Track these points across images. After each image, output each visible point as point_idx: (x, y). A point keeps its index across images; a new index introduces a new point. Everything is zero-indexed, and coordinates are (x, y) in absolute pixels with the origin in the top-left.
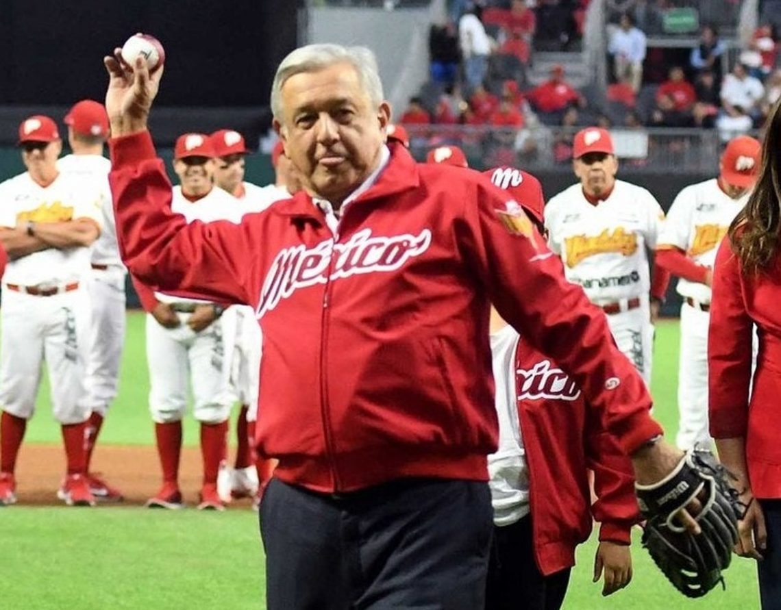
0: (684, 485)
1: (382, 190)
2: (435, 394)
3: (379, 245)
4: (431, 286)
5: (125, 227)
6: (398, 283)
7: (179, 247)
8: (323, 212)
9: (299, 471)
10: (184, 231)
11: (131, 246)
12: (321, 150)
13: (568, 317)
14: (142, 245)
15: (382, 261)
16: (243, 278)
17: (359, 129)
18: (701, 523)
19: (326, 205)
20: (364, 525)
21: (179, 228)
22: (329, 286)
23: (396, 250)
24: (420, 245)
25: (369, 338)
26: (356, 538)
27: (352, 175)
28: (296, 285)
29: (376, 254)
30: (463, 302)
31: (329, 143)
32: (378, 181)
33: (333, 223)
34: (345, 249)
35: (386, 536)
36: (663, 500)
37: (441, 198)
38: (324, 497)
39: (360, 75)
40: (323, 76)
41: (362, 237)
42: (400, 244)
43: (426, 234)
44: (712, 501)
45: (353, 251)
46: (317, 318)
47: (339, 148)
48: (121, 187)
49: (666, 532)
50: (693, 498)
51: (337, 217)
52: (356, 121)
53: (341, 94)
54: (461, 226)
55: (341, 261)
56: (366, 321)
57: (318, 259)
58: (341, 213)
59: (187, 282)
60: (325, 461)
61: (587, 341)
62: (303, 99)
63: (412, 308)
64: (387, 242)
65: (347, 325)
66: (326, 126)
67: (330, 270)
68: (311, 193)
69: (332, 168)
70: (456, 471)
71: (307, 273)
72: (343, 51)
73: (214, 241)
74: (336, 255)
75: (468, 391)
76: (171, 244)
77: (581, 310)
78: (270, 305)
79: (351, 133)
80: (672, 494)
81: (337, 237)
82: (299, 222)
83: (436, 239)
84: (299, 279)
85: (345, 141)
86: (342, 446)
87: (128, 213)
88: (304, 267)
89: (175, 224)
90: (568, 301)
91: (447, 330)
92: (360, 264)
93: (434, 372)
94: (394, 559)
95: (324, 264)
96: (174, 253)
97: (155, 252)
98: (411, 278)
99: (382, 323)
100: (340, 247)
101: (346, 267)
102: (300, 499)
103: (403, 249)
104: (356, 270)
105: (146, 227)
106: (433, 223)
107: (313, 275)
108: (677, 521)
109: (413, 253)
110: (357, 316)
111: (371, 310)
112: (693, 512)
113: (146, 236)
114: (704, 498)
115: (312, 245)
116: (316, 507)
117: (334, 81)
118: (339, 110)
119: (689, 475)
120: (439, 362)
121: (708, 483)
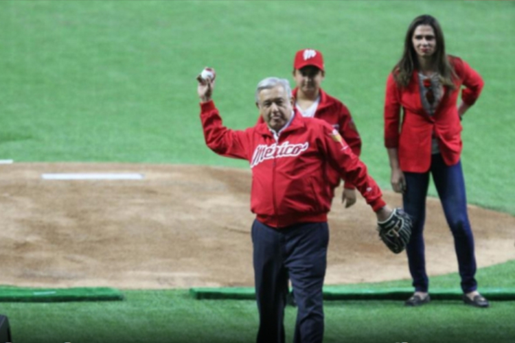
0: (393, 222)
1: (292, 128)
2: (310, 196)
3: (291, 147)
4: (308, 160)
5: (207, 134)
6: (298, 160)
7: (225, 140)
8: (272, 134)
9: (266, 220)
10: (226, 134)
11: (209, 139)
12: (272, 115)
13: (354, 168)
14: (212, 139)
15: (292, 153)
16: (246, 152)
17: (285, 107)
18: (399, 233)
19: (274, 131)
20: (287, 237)
21: (225, 133)
22: (275, 160)
23: (297, 149)
24: (305, 147)
25: (288, 178)
26: (284, 241)
27: (283, 122)
28: (264, 158)
29: (290, 150)
30: (318, 165)
31: (275, 113)
32: (291, 124)
33: (276, 137)
34: (280, 147)
35: (294, 242)
36: (387, 227)
37: (312, 131)
38: (274, 229)
39: (285, 88)
40: (273, 90)
41: (286, 144)
42: (298, 147)
43: (307, 144)
44: (403, 226)
45: (283, 149)
46: (271, 170)
47: (279, 114)
48: (205, 120)
49: (388, 236)
50: (397, 226)
51: (277, 135)
52: (284, 104)
53: (279, 96)
54: (318, 140)
55: (279, 152)
56: (288, 172)
57: (271, 150)
58: (279, 134)
59: (228, 151)
60: (274, 217)
61: (360, 175)
62: (267, 98)
63: (302, 168)
64: (294, 146)
65: (281, 173)
66: (274, 107)
67: (275, 154)
68: (269, 127)
69: (276, 121)
70: (316, 219)
71: (268, 155)
72: (278, 80)
73: (237, 139)
74: (277, 149)
75: (321, 193)
76: (222, 139)
77: (359, 165)
78: (256, 164)
79: (282, 109)
80: (390, 225)
81: (277, 143)
82: (265, 136)
83: (310, 145)
84: (265, 156)
85: (281, 112)
86: (280, 213)
87: (207, 128)
88: (267, 153)
89: (223, 132)
90: (354, 162)
91: (313, 174)
92: (285, 153)
93: (309, 189)
94: (297, 249)
95: (273, 152)
96: (223, 142)
97: (217, 142)
98: (302, 159)
99: (293, 173)
100: (279, 147)
101: (281, 154)
102: (265, 228)
103: (299, 148)
104: (284, 155)
105: (214, 133)
106: (309, 140)
107: (270, 156)
108: (392, 233)
109: (303, 150)
110: (284, 171)
111: (289, 169)
112: (396, 230)
113: (214, 136)
114: (400, 225)
115: (269, 145)
116: (271, 231)
117: (277, 92)
118: (279, 102)
119: (395, 218)
120: (311, 185)
121: (401, 221)
